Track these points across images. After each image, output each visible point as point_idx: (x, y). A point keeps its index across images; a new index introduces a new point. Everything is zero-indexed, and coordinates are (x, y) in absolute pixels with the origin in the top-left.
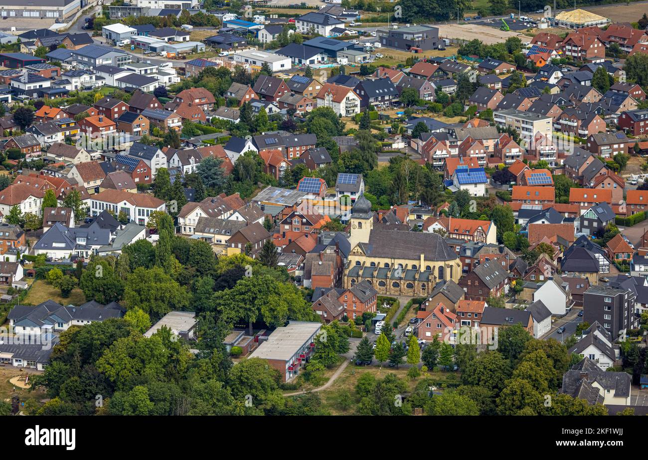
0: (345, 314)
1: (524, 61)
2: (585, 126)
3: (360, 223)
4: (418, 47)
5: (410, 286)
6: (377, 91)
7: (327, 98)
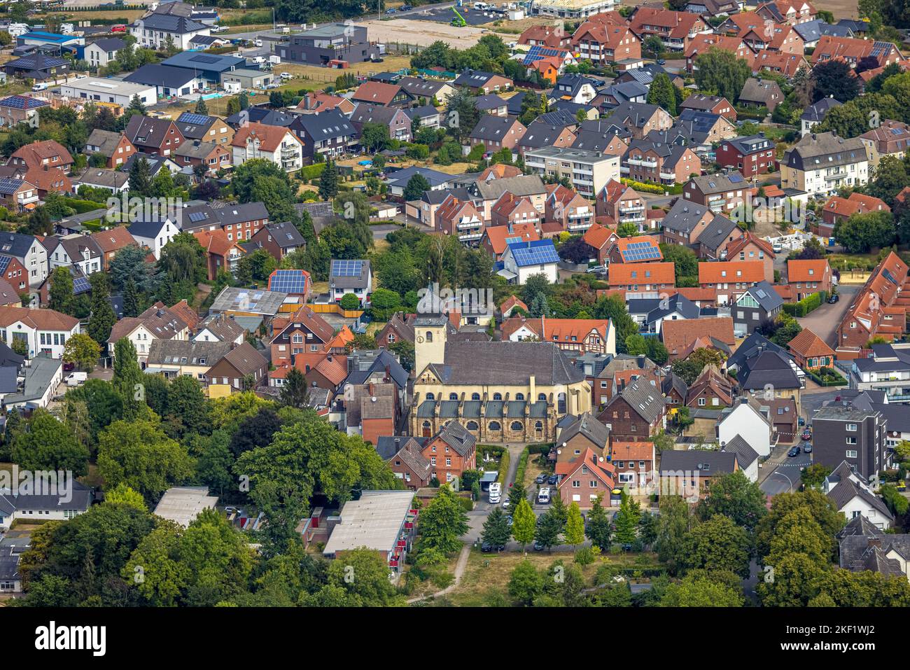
0: (434, 475)
1: (524, 73)
2: (670, 165)
3: (429, 334)
4: (340, 58)
5: (517, 427)
6: (325, 131)
7: (249, 145)
